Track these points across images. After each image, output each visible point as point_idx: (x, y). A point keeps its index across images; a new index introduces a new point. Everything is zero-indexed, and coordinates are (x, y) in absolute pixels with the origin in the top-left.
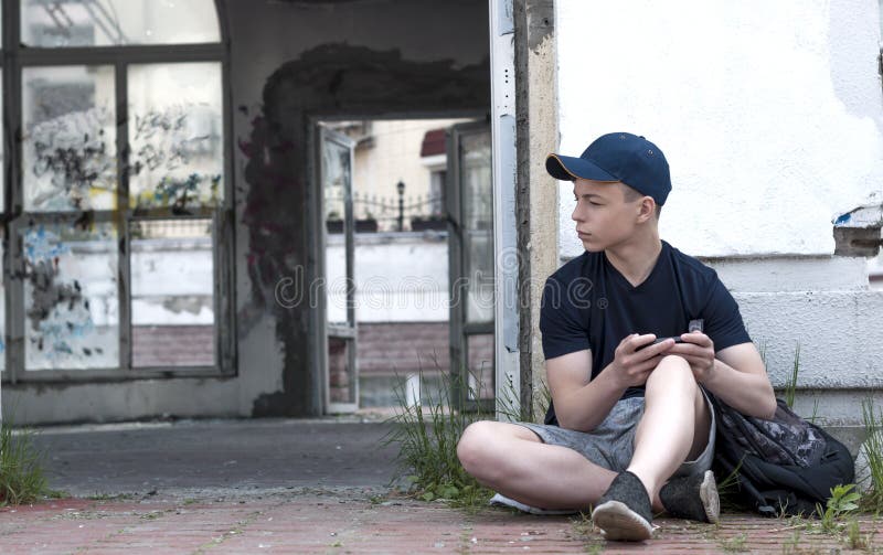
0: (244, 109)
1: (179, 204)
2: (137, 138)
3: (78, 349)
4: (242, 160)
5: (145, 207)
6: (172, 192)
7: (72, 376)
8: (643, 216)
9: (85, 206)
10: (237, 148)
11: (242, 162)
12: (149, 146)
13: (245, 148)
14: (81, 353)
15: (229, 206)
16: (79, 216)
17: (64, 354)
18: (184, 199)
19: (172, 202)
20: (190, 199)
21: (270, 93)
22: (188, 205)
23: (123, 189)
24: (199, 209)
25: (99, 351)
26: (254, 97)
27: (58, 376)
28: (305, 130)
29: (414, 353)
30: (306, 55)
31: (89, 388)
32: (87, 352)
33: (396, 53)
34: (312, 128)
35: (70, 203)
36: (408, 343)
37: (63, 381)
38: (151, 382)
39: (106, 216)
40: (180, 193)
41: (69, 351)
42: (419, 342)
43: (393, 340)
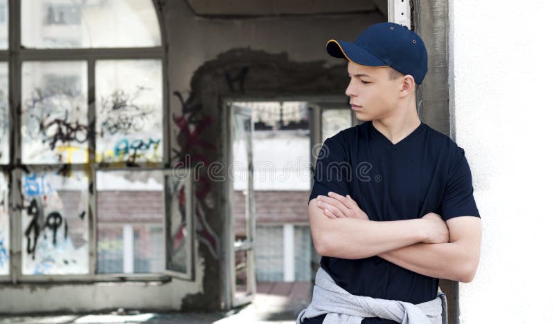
0: (177, 94)
1: (131, 160)
2: (102, 112)
3: (60, 260)
4: (176, 129)
5: (107, 161)
6: (126, 150)
7: (55, 279)
8: (405, 91)
9: (65, 161)
10: (172, 122)
11: (175, 132)
12: (109, 118)
13: (178, 121)
14: (62, 263)
15: (167, 161)
16: (62, 167)
17: (50, 263)
18: (134, 156)
19: (126, 158)
20: (139, 156)
21: (196, 82)
22: (137, 160)
23: (92, 148)
24: (144, 163)
25: (74, 262)
26: (185, 86)
27: (45, 279)
28: (220, 109)
29: (289, 210)
30: (221, 56)
31: (67, 288)
32: (66, 262)
33: (284, 55)
34: (224, 107)
35: (54, 157)
36: (285, 204)
37: (49, 283)
38: (111, 284)
39: (80, 167)
40: (132, 152)
41: (53, 261)
42: (292, 204)
43: (275, 201)
